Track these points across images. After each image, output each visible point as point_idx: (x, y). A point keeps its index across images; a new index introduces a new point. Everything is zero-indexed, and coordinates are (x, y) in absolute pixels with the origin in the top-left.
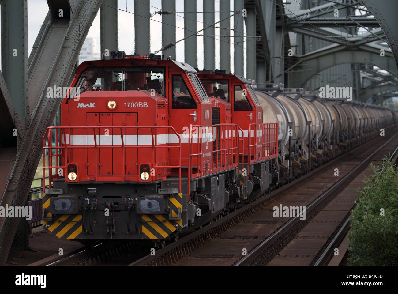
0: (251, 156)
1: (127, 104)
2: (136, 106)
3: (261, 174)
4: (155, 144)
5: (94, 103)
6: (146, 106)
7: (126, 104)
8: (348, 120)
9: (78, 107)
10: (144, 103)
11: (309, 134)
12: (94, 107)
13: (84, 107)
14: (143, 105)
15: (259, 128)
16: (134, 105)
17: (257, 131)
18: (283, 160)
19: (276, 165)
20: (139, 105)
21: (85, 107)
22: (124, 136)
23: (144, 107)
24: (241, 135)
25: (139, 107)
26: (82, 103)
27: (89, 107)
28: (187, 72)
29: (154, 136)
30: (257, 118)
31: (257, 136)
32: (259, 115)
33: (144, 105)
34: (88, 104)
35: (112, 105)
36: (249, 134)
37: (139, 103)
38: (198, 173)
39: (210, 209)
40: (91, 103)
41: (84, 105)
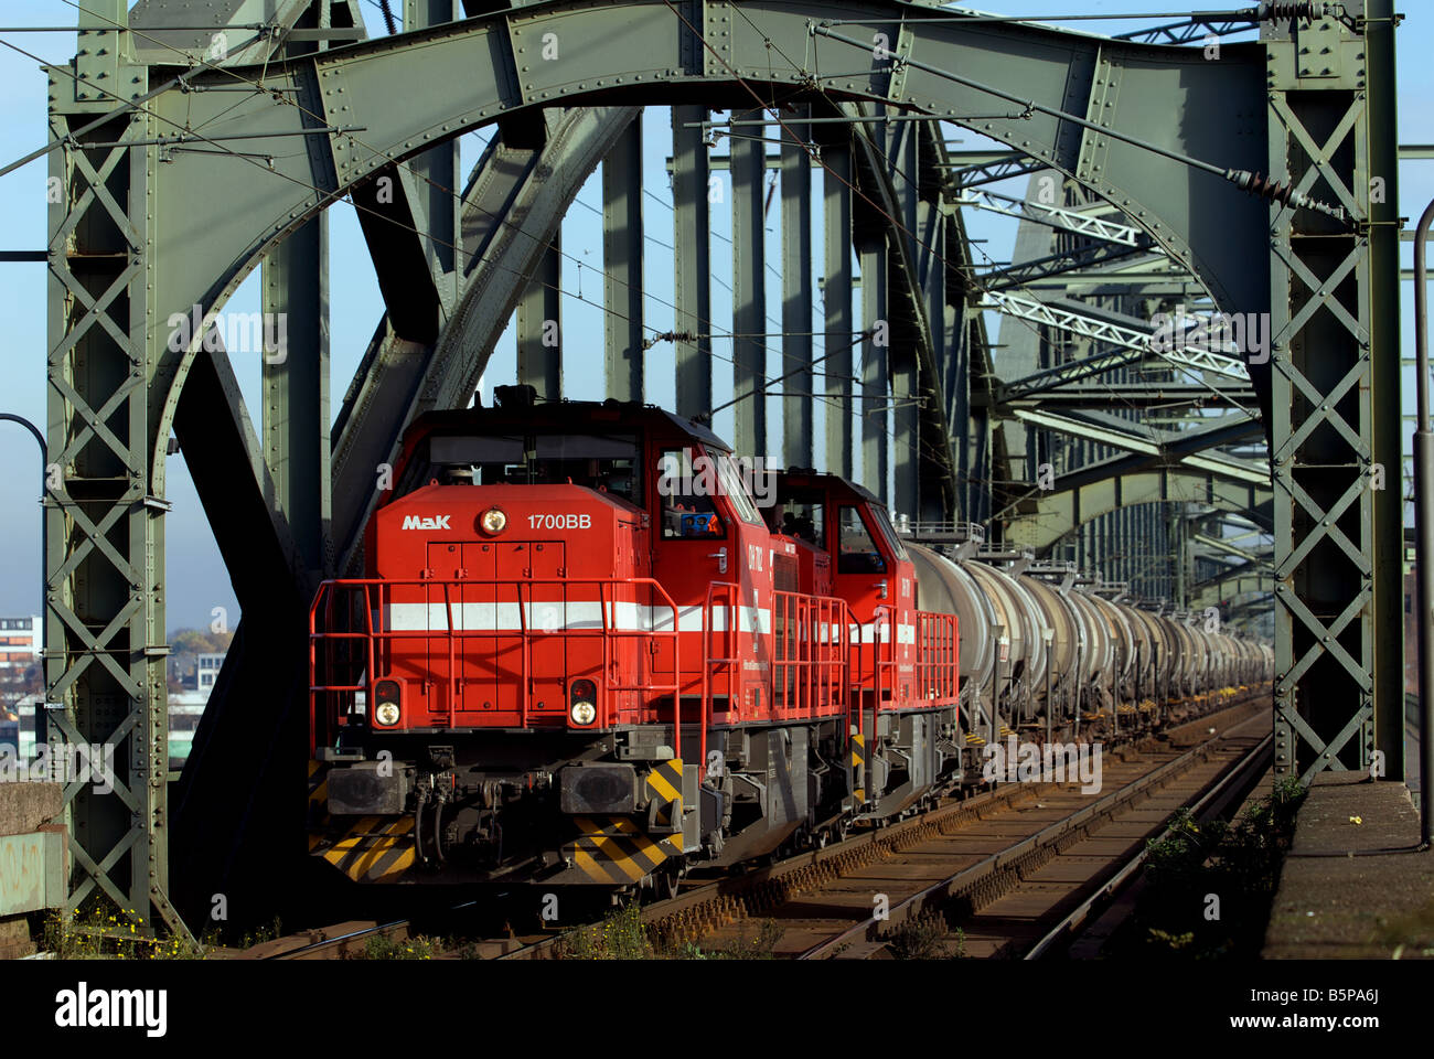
0: (884, 692)
1: (536, 520)
2: (560, 525)
3: (911, 744)
4: (609, 626)
5: (447, 518)
6: (587, 524)
7: (532, 518)
8: (1134, 645)
9: (405, 528)
10: (581, 516)
11: (1047, 673)
12: (447, 527)
13: (419, 528)
14: (578, 521)
15: (906, 620)
16: (555, 522)
17: (900, 627)
18: (974, 725)
19: (953, 727)
20: (568, 521)
21: (423, 527)
22: (526, 605)
23: (581, 527)
24: (854, 639)
25: (568, 527)
26: (416, 518)
27: (434, 527)
28: (702, 443)
29: (608, 604)
30: (901, 593)
31: (900, 640)
32: (904, 587)
33: (581, 521)
34: (430, 520)
35: (495, 524)
36: (877, 636)
37: (568, 516)
38: (729, 710)
39: (764, 814)
40: (438, 517)
41: (421, 522)
